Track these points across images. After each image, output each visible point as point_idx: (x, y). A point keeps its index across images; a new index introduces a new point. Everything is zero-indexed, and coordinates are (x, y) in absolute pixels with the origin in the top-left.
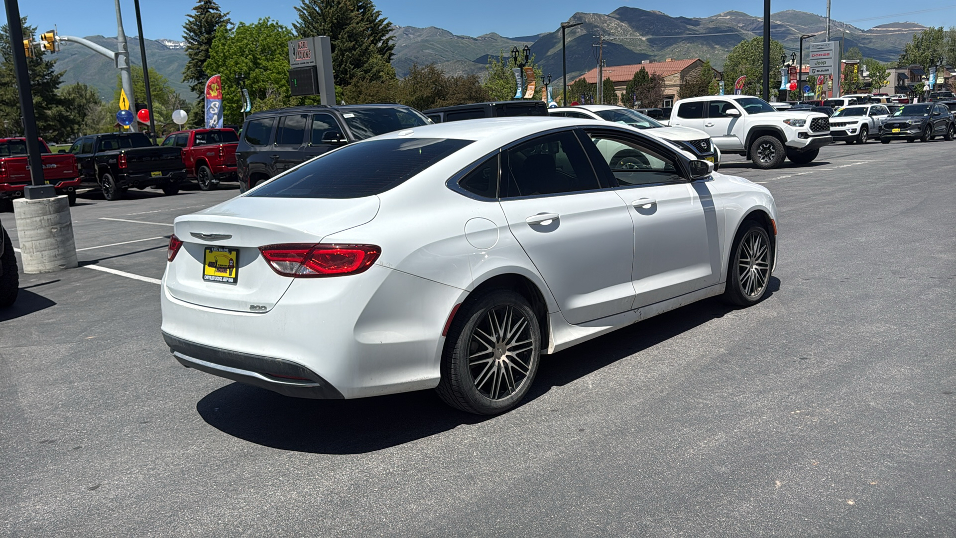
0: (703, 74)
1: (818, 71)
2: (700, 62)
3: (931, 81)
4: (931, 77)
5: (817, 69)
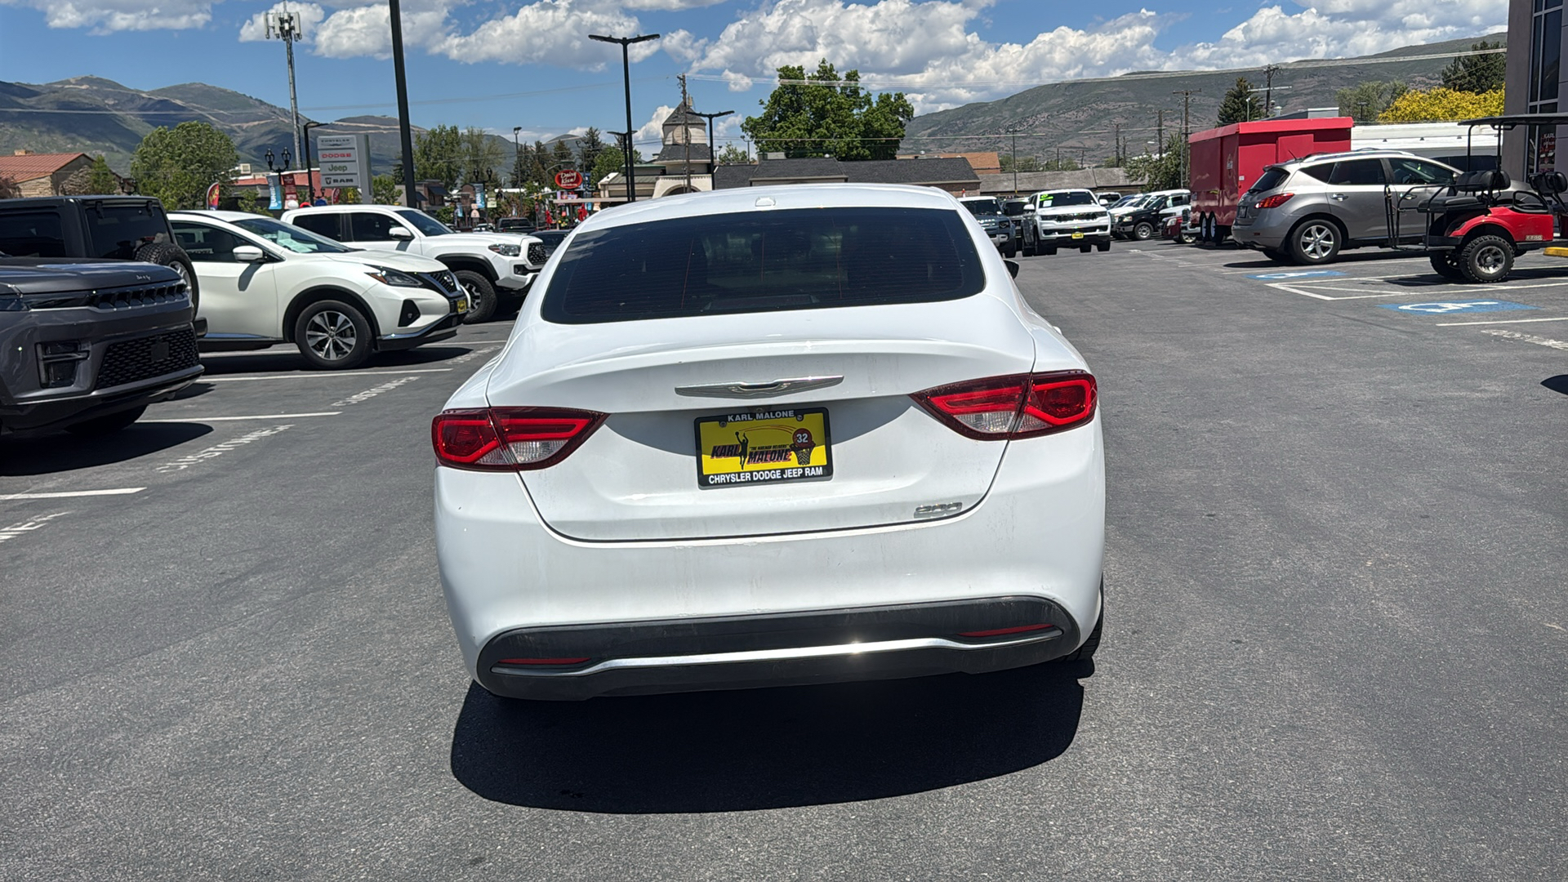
0: (96, 182)
1: (335, 181)
2: (83, 160)
3: (479, 204)
4: (479, 197)
5: (333, 178)
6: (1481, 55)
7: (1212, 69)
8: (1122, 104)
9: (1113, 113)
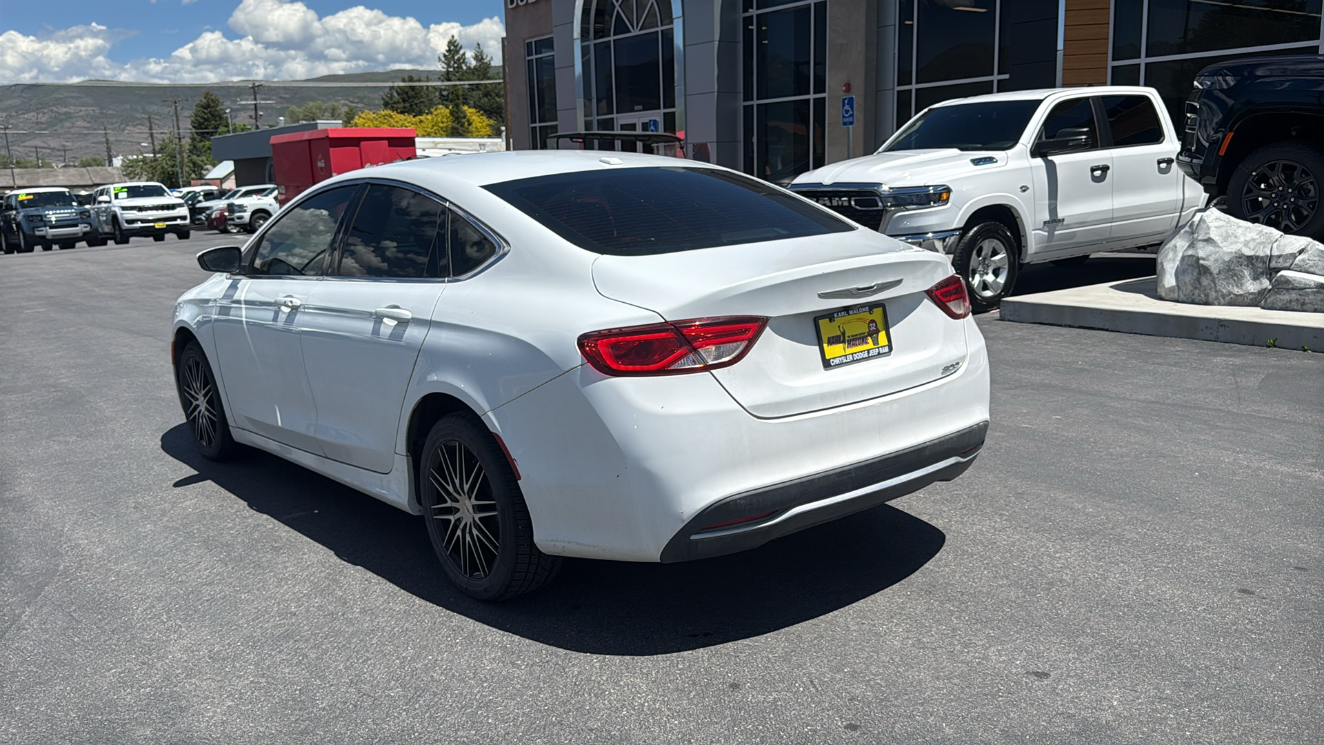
6: (410, 87)
7: (165, 82)
8: (83, 109)
9: (74, 117)
